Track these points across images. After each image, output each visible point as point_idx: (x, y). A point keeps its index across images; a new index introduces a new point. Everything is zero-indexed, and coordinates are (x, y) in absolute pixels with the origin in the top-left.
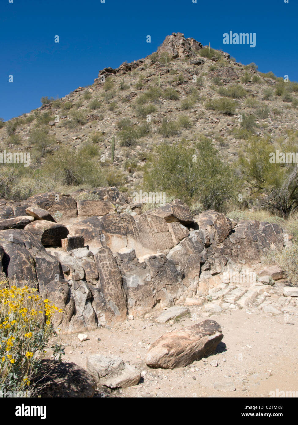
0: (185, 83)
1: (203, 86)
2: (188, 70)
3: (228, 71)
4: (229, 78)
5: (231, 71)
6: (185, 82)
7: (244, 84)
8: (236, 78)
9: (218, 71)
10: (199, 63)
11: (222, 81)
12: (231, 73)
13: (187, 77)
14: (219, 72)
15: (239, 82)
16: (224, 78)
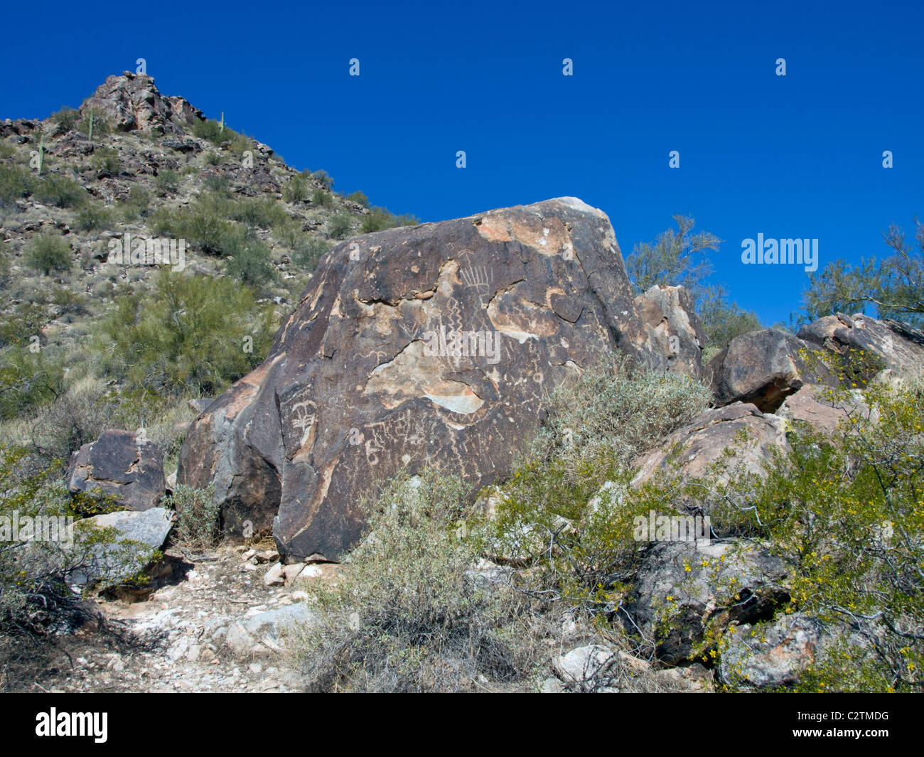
0: (126, 177)
1: (178, 193)
2: (147, 155)
3: (255, 171)
4: (256, 187)
5: (261, 172)
6: (125, 174)
7: (291, 204)
8: (272, 190)
9: (227, 168)
10: (186, 149)
11: (233, 189)
12: (261, 177)
13: (135, 166)
14: (231, 170)
15: (278, 198)
16: (238, 183)
